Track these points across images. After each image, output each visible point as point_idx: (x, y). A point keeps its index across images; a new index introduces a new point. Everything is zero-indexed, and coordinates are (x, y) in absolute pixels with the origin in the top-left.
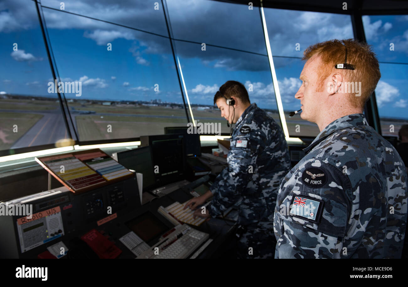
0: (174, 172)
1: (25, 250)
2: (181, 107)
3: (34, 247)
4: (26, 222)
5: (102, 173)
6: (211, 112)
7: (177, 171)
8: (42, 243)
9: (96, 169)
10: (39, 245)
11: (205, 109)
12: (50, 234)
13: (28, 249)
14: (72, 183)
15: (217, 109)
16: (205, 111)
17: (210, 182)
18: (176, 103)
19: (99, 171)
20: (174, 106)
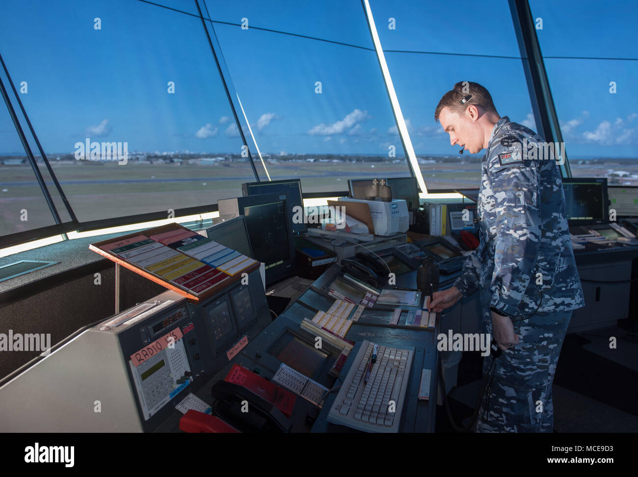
0: (278, 263)
1: (150, 414)
2: (168, 161)
3: (161, 407)
4: (143, 359)
5: (215, 264)
6: (227, 165)
7: (281, 262)
8: (168, 399)
9: (199, 257)
10: (167, 402)
11: (216, 162)
12: (175, 380)
13: (153, 412)
14: (183, 284)
15: (239, 160)
16: (216, 164)
17: (346, 275)
18: (157, 153)
19: (208, 261)
20: (153, 160)
